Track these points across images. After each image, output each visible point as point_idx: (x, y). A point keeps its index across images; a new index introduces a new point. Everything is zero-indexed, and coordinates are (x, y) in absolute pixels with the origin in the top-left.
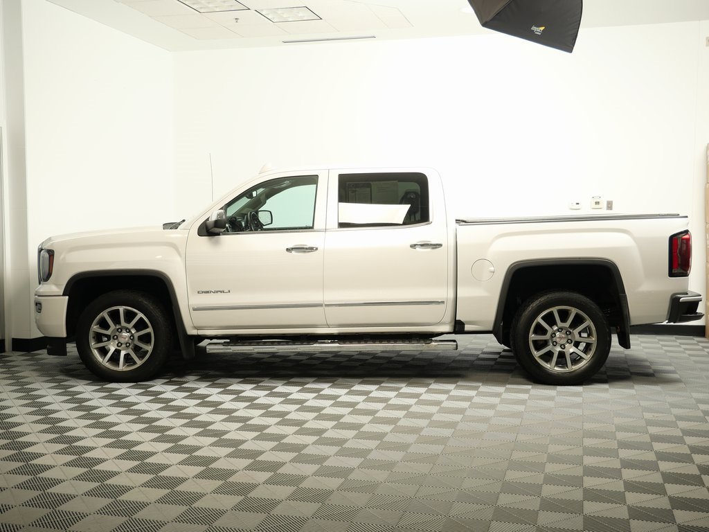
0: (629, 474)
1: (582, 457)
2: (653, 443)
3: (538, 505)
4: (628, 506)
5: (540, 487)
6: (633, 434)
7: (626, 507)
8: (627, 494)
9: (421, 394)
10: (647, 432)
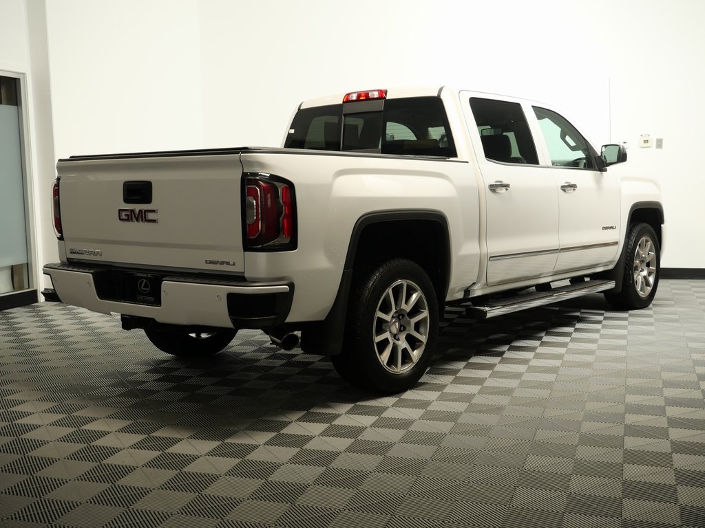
0: (672, 412)
1: (625, 395)
2: (700, 382)
3: (577, 439)
4: (671, 441)
5: (580, 423)
6: (679, 374)
7: (668, 442)
8: (670, 430)
10: (694, 372)
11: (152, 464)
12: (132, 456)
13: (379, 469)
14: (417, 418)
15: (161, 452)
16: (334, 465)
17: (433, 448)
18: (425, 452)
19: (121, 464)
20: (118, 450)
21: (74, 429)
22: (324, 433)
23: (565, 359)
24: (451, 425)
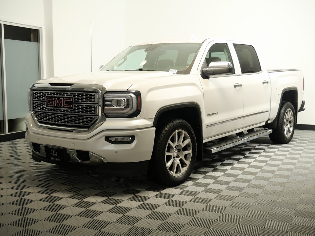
9: (267, 161)
11: (80, 215)
12: (71, 210)
13: (190, 224)
14: (213, 198)
15: (86, 209)
16: (168, 220)
17: (219, 214)
18: (214, 216)
19: (65, 214)
20: (65, 207)
21: (47, 195)
22: (166, 204)
23: (293, 171)
24: (230, 202)
